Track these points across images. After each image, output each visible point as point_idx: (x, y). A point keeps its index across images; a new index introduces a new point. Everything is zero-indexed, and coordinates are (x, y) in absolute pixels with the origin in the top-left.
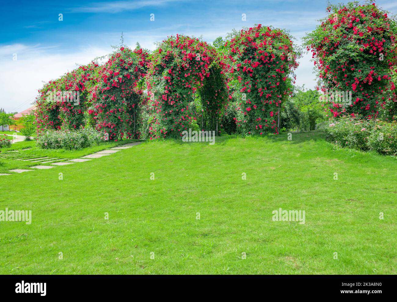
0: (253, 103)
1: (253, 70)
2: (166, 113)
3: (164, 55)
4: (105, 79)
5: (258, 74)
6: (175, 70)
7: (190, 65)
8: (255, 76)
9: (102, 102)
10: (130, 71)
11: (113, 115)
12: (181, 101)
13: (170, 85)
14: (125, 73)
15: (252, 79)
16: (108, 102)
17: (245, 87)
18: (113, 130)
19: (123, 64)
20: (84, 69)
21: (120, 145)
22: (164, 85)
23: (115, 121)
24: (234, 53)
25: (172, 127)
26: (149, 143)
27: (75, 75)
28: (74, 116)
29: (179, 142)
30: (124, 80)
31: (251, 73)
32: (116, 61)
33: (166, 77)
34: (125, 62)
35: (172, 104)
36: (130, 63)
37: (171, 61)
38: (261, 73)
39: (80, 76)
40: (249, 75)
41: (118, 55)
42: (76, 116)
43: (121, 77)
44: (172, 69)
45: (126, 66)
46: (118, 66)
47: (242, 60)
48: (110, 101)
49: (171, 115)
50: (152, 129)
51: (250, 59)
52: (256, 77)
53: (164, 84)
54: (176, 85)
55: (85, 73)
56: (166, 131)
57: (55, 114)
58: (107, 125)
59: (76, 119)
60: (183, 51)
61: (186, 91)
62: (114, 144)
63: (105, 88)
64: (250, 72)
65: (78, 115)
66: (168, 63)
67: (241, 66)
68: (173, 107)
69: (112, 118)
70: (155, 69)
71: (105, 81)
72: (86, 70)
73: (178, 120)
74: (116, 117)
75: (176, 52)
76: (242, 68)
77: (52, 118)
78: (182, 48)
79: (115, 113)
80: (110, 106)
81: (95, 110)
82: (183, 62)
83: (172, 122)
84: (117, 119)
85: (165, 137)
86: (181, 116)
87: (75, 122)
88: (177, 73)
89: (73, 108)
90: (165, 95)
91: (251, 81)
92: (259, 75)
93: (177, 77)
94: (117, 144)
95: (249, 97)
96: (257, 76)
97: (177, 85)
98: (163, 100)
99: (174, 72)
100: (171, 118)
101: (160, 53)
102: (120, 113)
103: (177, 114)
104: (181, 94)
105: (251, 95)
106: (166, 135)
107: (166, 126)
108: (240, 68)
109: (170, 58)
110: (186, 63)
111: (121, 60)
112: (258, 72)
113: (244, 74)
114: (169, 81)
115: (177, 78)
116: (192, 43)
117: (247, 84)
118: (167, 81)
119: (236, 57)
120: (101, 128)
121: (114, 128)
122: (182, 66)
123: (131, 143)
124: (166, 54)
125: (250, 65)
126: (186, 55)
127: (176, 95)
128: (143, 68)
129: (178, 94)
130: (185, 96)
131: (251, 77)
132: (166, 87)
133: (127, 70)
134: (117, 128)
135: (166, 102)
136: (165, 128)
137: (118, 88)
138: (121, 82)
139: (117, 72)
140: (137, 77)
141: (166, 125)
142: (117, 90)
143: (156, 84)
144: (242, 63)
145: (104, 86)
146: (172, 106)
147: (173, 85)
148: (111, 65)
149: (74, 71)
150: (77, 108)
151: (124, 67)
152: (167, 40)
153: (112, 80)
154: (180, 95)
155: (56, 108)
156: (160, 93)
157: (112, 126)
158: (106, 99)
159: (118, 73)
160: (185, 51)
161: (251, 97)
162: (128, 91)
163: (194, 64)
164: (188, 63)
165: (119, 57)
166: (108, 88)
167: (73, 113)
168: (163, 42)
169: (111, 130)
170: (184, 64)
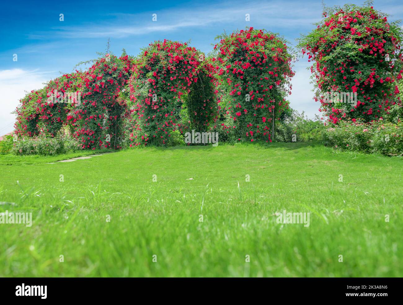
0: (244, 108)
1: (243, 72)
2: (149, 118)
3: (150, 57)
4: (87, 83)
5: (249, 76)
6: (161, 72)
7: (176, 68)
8: (246, 78)
9: (82, 108)
10: (114, 76)
11: (93, 122)
12: (165, 106)
13: (154, 89)
14: (109, 78)
15: (243, 82)
16: (89, 108)
17: (235, 90)
18: (91, 137)
19: (106, 69)
20: (67, 76)
21: (97, 153)
22: (148, 88)
23: (94, 128)
24: (224, 54)
25: (154, 134)
26: (129, 150)
27: (57, 82)
28: (53, 125)
29: (161, 149)
30: (106, 85)
31: (242, 75)
32: (100, 66)
33: (151, 80)
34: (109, 68)
35: (155, 108)
36: (114, 69)
37: (157, 64)
38: (252, 75)
39: (62, 83)
40: (239, 77)
41: (103, 61)
42: (55, 124)
43: (104, 81)
44: (157, 72)
45: (110, 71)
46: (102, 71)
47: (232, 62)
48: (91, 106)
49: (154, 120)
50: (132, 136)
51: (240, 60)
52: (247, 80)
53: (148, 86)
54: (160, 89)
55: (68, 81)
56: (148, 137)
57: (34, 125)
58: (85, 132)
59: (54, 128)
60: (169, 53)
61: (171, 95)
62: (91, 152)
63: (87, 93)
64: (240, 74)
65: (57, 123)
66: (153, 67)
67: (231, 68)
68: (157, 112)
69: (91, 124)
70: (140, 72)
71: (87, 85)
72: (70, 77)
73: (161, 126)
74: (95, 124)
75: (162, 54)
76: (232, 70)
77: (31, 129)
78: (169, 51)
79: (95, 120)
80: (90, 113)
81: (74, 116)
82: (169, 65)
83: (154, 128)
84: (96, 126)
85: (146, 145)
86: (165, 122)
87: (53, 131)
88: (163, 76)
89: (53, 116)
90: (149, 98)
91: (242, 83)
92: (251, 77)
93: (162, 80)
94: (94, 152)
95: (239, 101)
96: (248, 78)
97: (163, 89)
98: (146, 105)
99: (159, 75)
100: (153, 123)
101: (146, 55)
102: (100, 120)
103: (160, 119)
104: (165, 98)
105: (241, 99)
106: (147, 143)
107: (148, 133)
108: (230, 70)
109: (156, 60)
110: (172, 66)
111: (106, 66)
112: (249, 74)
113: (233, 77)
114: (153, 84)
115: (162, 82)
116: (179, 46)
117: (237, 86)
118: (151, 84)
119: (225, 59)
120: (79, 135)
121: (92, 135)
122: (167, 69)
123: (110, 152)
124: (152, 56)
125: (240, 67)
126: (173, 57)
127: (160, 99)
128: (127, 74)
129: (162, 98)
130: (169, 100)
131: (242, 80)
132: (150, 90)
133: (111, 75)
134: (95, 136)
135: (150, 106)
136: (147, 134)
137: (100, 94)
138: (103, 87)
139: (100, 76)
140: (120, 83)
141: (148, 131)
142: (99, 95)
143: (140, 87)
144: (232, 65)
145: (86, 91)
146: (155, 111)
147: (157, 89)
148: (94, 70)
149: (57, 79)
150: (57, 116)
151: (107, 73)
152: (154, 43)
153: (94, 84)
154: (164, 100)
155: (35, 117)
156: (143, 96)
157: (91, 134)
158: (87, 104)
159: (101, 78)
160: (172, 54)
161: (241, 101)
162: (110, 97)
163: (181, 68)
164: (175, 65)
165: (104, 62)
166: (89, 93)
167: (52, 122)
168: (150, 45)
169: (90, 137)
170: (170, 67)
